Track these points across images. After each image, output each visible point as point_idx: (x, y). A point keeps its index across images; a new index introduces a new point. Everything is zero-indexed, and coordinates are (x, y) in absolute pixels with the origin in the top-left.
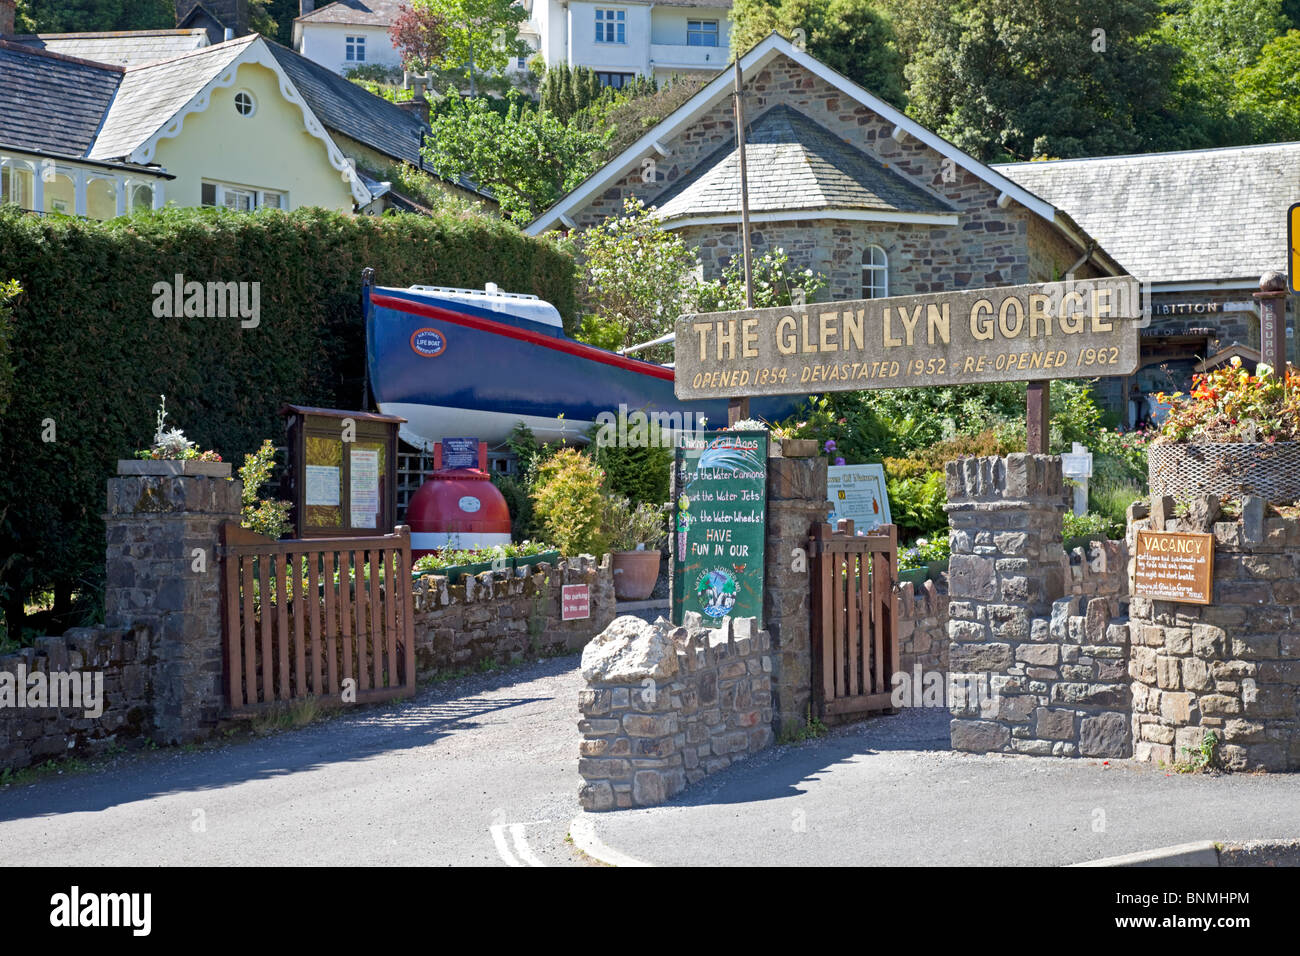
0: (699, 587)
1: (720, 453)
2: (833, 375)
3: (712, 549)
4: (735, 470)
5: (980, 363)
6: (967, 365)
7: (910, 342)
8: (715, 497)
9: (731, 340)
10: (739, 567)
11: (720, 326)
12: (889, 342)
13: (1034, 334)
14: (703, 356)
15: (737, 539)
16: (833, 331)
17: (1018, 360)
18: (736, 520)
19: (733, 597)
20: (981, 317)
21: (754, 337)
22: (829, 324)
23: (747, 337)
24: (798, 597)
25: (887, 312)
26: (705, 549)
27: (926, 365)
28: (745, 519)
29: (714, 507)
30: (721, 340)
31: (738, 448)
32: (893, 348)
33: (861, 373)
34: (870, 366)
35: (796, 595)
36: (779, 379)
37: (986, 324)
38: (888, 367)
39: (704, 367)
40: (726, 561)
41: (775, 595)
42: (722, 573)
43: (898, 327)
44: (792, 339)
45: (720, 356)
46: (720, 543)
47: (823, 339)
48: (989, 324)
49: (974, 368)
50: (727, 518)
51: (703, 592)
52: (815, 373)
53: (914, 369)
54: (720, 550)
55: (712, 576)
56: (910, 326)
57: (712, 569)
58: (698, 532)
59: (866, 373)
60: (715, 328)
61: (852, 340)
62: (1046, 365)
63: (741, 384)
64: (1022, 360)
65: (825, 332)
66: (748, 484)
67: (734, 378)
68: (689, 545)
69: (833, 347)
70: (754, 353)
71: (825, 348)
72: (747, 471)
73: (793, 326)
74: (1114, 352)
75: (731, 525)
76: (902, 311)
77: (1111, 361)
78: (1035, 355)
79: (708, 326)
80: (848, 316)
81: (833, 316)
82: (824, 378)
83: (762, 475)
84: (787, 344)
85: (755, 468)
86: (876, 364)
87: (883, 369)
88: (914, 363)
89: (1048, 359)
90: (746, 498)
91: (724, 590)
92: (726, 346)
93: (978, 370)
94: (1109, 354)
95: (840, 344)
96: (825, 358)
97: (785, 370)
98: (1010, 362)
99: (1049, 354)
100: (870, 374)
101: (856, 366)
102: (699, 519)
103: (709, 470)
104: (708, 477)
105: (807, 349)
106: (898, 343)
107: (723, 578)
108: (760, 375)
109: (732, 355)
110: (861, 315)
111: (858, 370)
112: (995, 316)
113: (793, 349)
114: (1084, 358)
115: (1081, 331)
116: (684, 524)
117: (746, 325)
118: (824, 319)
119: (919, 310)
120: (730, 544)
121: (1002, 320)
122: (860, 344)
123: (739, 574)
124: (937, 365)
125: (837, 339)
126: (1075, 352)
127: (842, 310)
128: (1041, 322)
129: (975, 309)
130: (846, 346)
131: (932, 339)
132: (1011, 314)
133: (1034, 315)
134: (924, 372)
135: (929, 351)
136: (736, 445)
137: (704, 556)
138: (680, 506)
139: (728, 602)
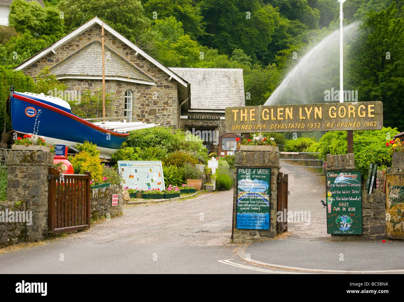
0: (337, 221)
2: (282, 127)
3: (341, 209)
4: (349, 183)
5: (332, 125)
6: (328, 125)
7: (308, 118)
8: (341, 192)
9: (246, 115)
11: (242, 111)
12: (301, 117)
13: (349, 116)
14: (235, 120)
16: (282, 114)
17: (345, 124)
19: (350, 224)
20: (332, 111)
21: (254, 115)
22: (281, 112)
23: (251, 115)
25: (301, 109)
26: (339, 209)
27: (314, 125)
28: (353, 199)
29: (341, 196)
30: (242, 115)
31: (350, 177)
32: (303, 119)
33: (292, 127)
34: (295, 125)
36: (263, 128)
37: (334, 113)
38: (301, 125)
39: (236, 123)
40: (347, 213)
42: (345, 216)
43: (304, 113)
44: (268, 116)
45: (242, 120)
46: (344, 207)
47: (278, 116)
48: (335, 114)
49: (330, 126)
50: (347, 199)
51: (339, 223)
52: (275, 126)
53: (310, 126)
54: (344, 209)
55: (342, 218)
56: (308, 113)
57: (341, 215)
59: (293, 127)
60: (240, 111)
61: (289, 116)
62: (353, 126)
63: (249, 129)
64: (346, 124)
65: (279, 114)
66: (354, 188)
67: (246, 127)
68: (332, 208)
69: (282, 119)
70: (254, 119)
71: (279, 118)
73: (268, 111)
74: (375, 123)
75: (348, 201)
76: (306, 109)
77: (374, 126)
78: (350, 123)
79: (238, 111)
80: (287, 109)
81: (282, 109)
82: (279, 128)
84: (265, 117)
85: (357, 183)
86: (297, 124)
87: (299, 126)
88: (310, 124)
90: (353, 192)
91: (347, 222)
92: (244, 117)
93: (331, 127)
94: (374, 124)
95: (284, 118)
96: (279, 122)
97: (265, 125)
98: (342, 125)
99: (355, 123)
100: (294, 127)
101: (290, 124)
102: (336, 199)
103: (339, 184)
104: (339, 186)
105: (273, 118)
106: (305, 118)
107: (346, 218)
108: (257, 126)
109: (246, 120)
110: (292, 109)
111: (291, 126)
112: (337, 111)
113: (268, 119)
114: (366, 124)
115: (365, 117)
116: (330, 201)
117: (251, 111)
118: (279, 110)
119: (311, 108)
120: (348, 207)
121: (339, 112)
122: (291, 118)
123: (352, 217)
124: (318, 125)
125: (283, 116)
126: (363, 122)
127: (285, 107)
128: (352, 114)
129: (330, 109)
130: (287, 118)
131: (316, 117)
132: (342, 111)
133: (350, 111)
134: (313, 127)
135: (315, 121)
136: (349, 176)
137: (338, 211)
138: (328, 195)
139: (349, 226)
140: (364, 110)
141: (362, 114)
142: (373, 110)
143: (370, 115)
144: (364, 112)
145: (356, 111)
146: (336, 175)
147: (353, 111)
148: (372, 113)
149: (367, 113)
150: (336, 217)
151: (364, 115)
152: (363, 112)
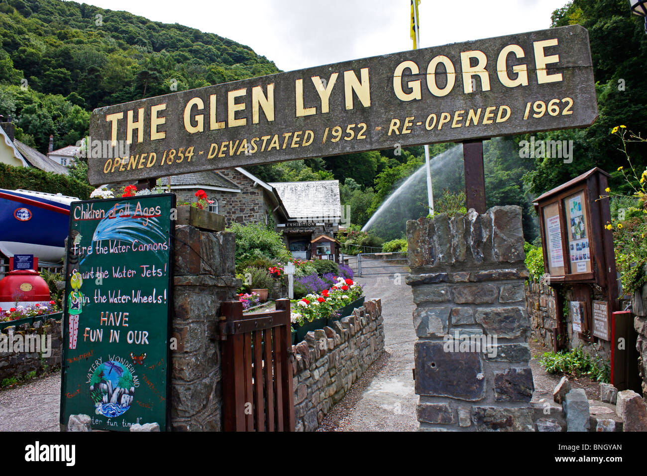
0: (92, 379)
1: (118, 222)
2: (241, 149)
3: (107, 335)
4: (134, 241)
5: (407, 124)
6: (392, 127)
7: (325, 109)
8: (111, 274)
9: (140, 125)
10: (138, 356)
11: (130, 114)
12: (301, 111)
13: (468, 88)
15: (136, 324)
16: (242, 107)
17: (452, 118)
18: (135, 300)
19: (130, 393)
20: (406, 79)
21: (162, 121)
22: (238, 100)
23: (155, 121)
24: (208, 387)
25: (299, 84)
26: (99, 334)
27: (344, 131)
28: (145, 300)
29: (110, 285)
30: (131, 126)
31: (139, 216)
32: (307, 117)
33: (272, 145)
34: (281, 139)
35: (206, 386)
36: (186, 158)
37: (411, 85)
38: (301, 137)
40: (122, 350)
41: (181, 389)
42: (117, 363)
43: (312, 97)
44: (200, 118)
45: (130, 141)
46: (115, 328)
47: (231, 115)
48: (415, 85)
49: (400, 129)
50: (125, 298)
51: (97, 386)
52: (223, 149)
53: (330, 136)
54: (115, 336)
55: (106, 367)
56: (325, 93)
57: (106, 360)
58: (90, 316)
59: (277, 145)
60: (126, 116)
61: (262, 113)
62: (485, 122)
63: (149, 165)
64: (456, 118)
65: (232, 108)
66: (149, 258)
67: (142, 160)
68: (81, 330)
69: (243, 122)
70: (162, 135)
71: (233, 123)
72: (148, 242)
73: (201, 106)
74: (567, 103)
75: (129, 306)
76: (316, 80)
77: (565, 112)
78: (471, 112)
79: (120, 115)
80: (257, 91)
81: (242, 92)
82: (231, 153)
83: (165, 246)
84: (194, 124)
85: (158, 239)
86: (287, 135)
87: (295, 139)
88: (330, 131)
89: (487, 115)
90: (146, 274)
91: (120, 385)
92: (135, 131)
93: (404, 132)
94: (562, 106)
95: (249, 118)
96: (234, 134)
97: (192, 149)
98: (442, 121)
99: (489, 109)
100: (281, 145)
101: (265, 138)
102: (92, 300)
103: (105, 243)
104: (103, 250)
105: (214, 125)
106: (312, 111)
107: (119, 370)
108: (167, 156)
109: (141, 139)
110: (271, 88)
111: (269, 142)
112: (422, 76)
113: (200, 128)
114: (532, 111)
115: (525, 83)
116: (76, 306)
117: (155, 110)
118: (232, 95)
119: (334, 77)
120: (128, 329)
121: (431, 80)
122: (270, 117)
123: (138, 366)
124: (357, 130)
125: (246, 114)
126: (518, 104)
127: (250, 85)
128: (476, 78)
129: (399, 71)
130: (256, 119)
131: (349, 105)
132: (441, 72)
133: (468, 71)
134: (342, 138)
135: (347, 117)
136: (136, 213)
137: (97, 343)
138: (73, 285)
139: (125, 399)
140: (520, 61)
141: (513, 76)
142: (554, 59)
143: (543, 78)
144: (522, 70)
145: (491, 68)
146: (98, 213)
147: (480, 69)
148: (551, 69)
149: (532, 73)
150: (89, 363)
151: (523, 79)
152: (516, 69)
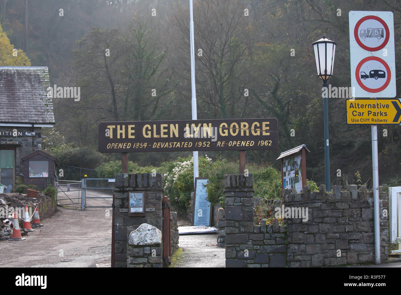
2: (166, 146)
5: (223, 144)
6: (218, 144)
9: (123, 131)
11: (119, 126)
13: (242, 135)
14: (111, 137)
16: (166, 131)
20: (223, 129)
21: (133, 131)
22: (165, 128)
23: (130, 131)
25: (187, 125)
27: (202, 143)
30: (119, 132)
33: (177, 146)
34: (181, 144)
36: (144, 147)
38: (188, 144)
39: (111, 141)
44: (149, 133)
45: (119, 137)
47: (162, 133)
48: (226, 131)
52: (159, 145)
53: (198, 145)
60: (116, 127)
61: (174, 134)
62: (247, 145)
63: (128, 148)
64: (238, 143)
65: (163, 131)
67: (125, 145)
69: (166, 136)
70: (133, 137)
71: (163, 136)
73: (150, 128)
74: (270, 142)
77: (269, 145)
78: (243, 142)
79: (114, 126)
80: (172, 126)
81: (166, 125)
82: (162, 147)
84: (147, 134)
86: (183, 143)
87: (186, 144)
88: (198, 143)
93: (222, 146)
94: (269, 143)
95: (169, 134)
97: (146, 143)
98: (234, 144)
99: (248, 142)
100: (180, 146)
105: (155, 136)
108: (136, 145)
109: (124, 137)
110: (177, 125)
111: (176, 144)
112: (228, 128)
113: (150, 136)
114: (260, 144)
115: (259, 135)
117: (130, 127)
118: (162, 126)
121: (231, 130)
122: (177, 135)
124: (207, 144)
127: (169, 124)
128: (245, 131)
129: (221, 125)
130: (171, 136)
132: (234, 128)
133: (242, 129)
134: (202, 146)
140: (258, 128)
141: (256, 132)
142: (268, 128)
145: (250, 129)
147: (246, 129)
148: (267, 131)
149: (261, 132)
151: (258, 133)
152: (257, 130)
